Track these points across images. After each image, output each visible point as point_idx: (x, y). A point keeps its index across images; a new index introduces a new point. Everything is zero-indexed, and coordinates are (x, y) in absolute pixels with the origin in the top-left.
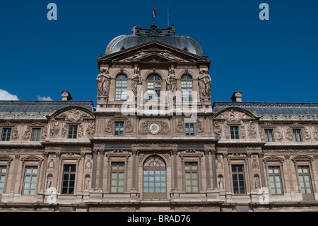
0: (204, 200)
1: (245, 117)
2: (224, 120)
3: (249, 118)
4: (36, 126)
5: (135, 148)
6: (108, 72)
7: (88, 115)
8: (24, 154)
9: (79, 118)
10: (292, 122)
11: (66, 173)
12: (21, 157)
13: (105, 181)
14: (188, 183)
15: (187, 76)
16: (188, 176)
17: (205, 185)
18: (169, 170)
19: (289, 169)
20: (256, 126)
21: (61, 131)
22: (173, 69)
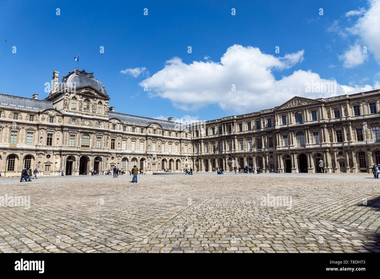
0: (103, 151)
1: (119, 122)
2: (111, 122)
3: (120, 122)
4: (32, 115)
5: (80, 131)
6: (69, 96)
7: (59, 113)
8: (27, 127)
9: (54, 114)
10: (133, 125)
11: (48, 137)
12: (25, 128)
13: (67, 142)
14: (97, 145)
15: (100, 103)
16: (97, 142)
17: (103, 146)
18: (91, 139)
19: (129, 142)
20: (122, 125)
21: (46, 119)
22: (95, 99)
